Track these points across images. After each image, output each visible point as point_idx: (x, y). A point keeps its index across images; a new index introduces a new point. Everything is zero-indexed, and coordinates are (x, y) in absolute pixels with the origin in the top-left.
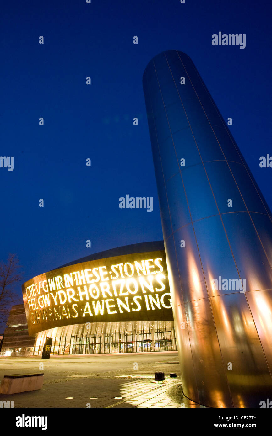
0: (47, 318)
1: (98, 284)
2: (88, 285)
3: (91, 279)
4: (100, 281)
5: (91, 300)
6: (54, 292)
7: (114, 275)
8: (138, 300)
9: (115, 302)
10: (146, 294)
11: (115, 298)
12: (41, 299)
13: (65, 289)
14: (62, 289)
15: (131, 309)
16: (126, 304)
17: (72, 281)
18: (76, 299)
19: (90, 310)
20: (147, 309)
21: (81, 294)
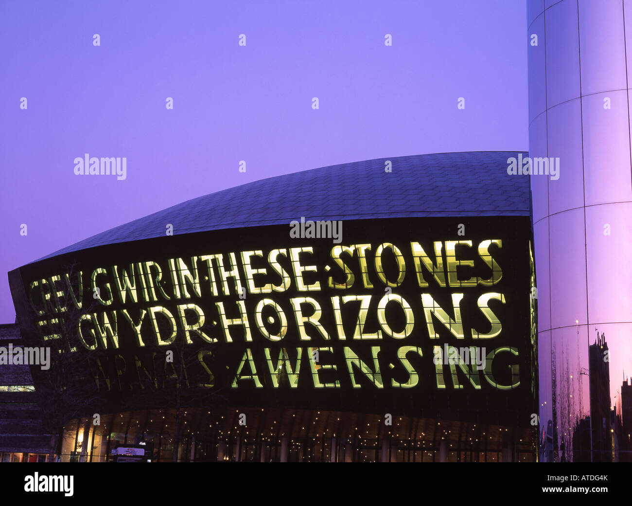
0: (108, 381)
1: (283, 299)
2: (252, 300)
3: (260, 281)
4: (293, 291)
5: (260, 341)
6: (136, 308)
7: (340, 276)
8: (410, 356)
9: (340, 358)
10: (436, 342)
11: (339, 345)
12: (88, 325)
13: (172, 305)
14: (161, 302)
15: (386, 381)
16: (371, 365)
17: (197, 281)
18: (210, 338)
19: (254, 371)
20: (438, 384)
21: (226, 322)
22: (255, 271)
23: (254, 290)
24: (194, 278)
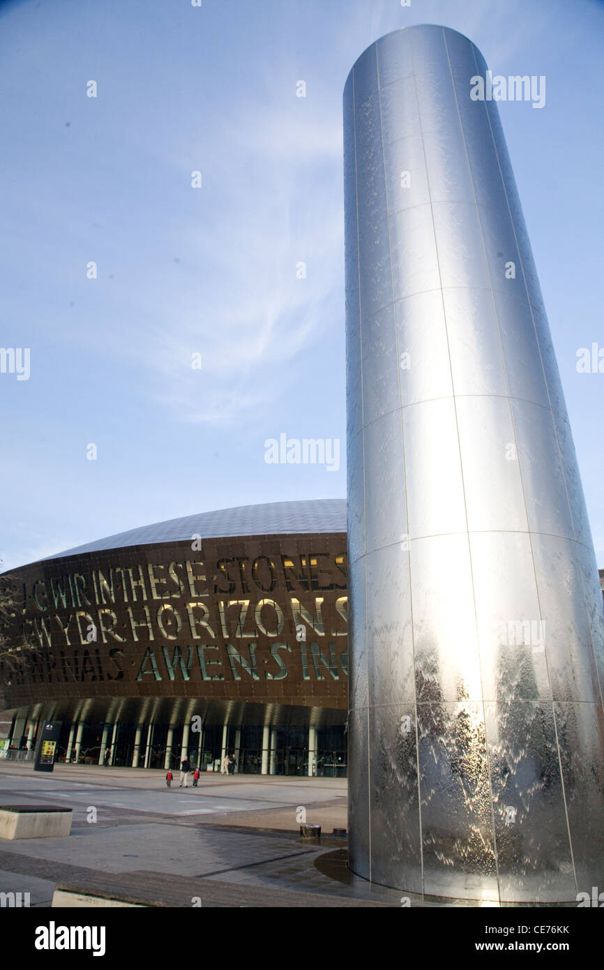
1: (180, 605)
2: (154, 606)
3: (161, 589)
4: (187, 598)
5: (160, 641)
6: (65, 613)
8: (281, 653)
9: (225, 655)
11: (224, 644)
12: (29, 628)
13: (93, 611)
14: (85, 608)
15: (262, 675)
16: (249, 660)
17: (112, 589)
18: (121, 637)
19: (155, 666)
20: (304, 675)
21: (134, 624)
22: (157, 581)
23: (156, 597)
24: (110, 587)
